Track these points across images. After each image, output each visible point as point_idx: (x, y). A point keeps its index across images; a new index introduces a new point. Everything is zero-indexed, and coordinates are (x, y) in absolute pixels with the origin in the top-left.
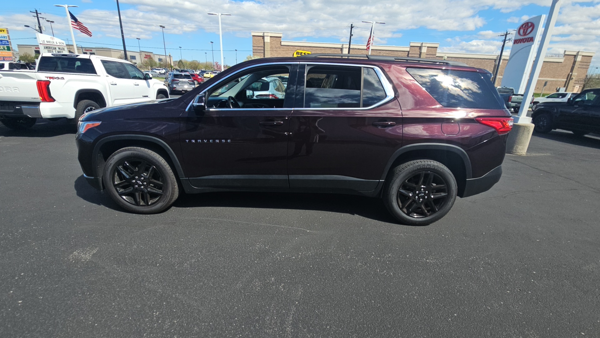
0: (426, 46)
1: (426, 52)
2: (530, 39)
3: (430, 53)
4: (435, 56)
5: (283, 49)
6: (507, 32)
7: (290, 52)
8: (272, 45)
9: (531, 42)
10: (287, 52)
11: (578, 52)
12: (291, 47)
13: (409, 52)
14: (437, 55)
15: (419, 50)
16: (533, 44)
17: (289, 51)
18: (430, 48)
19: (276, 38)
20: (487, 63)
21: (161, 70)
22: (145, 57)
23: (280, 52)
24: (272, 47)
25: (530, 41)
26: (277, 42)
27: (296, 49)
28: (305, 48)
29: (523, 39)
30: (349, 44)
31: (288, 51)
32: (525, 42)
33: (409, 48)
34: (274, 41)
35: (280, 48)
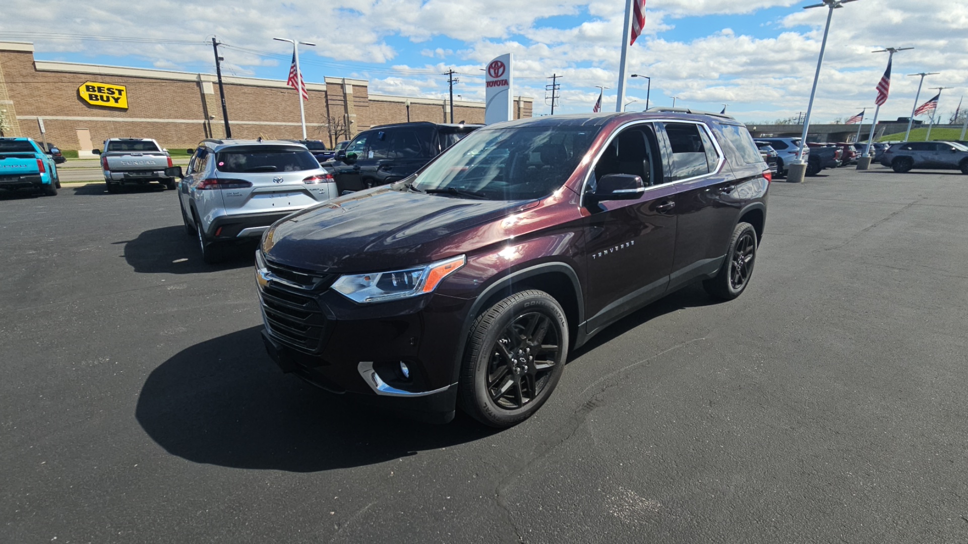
0: (350, 85)
1: (352, 92)
2: (504, 82)
3: (358, 94)
4: (367, 100)
5: (44, 80)
6: (451, 70)
7: (69, 86)
8: (9, 70)
9: (506, 86)
10: (57, 85)
11: (520, 97)
12: (67, 75)
13: (326, 92)
14: (369, 98)
15: (342, 90)
16: (509, 88)
17: (65, 84)
18: (357, 88)
19: (16, 54)
20: (434, 110)
23: (39, 85)
24: (9, 75)
25: (504, 85)
26: (22, 63)
27: (83, 80)
28: (107, 79)
29: (496, 81)
30: (217, 75)
31: (61, 84)
32: (499, 85)
33: (325, 86)
34: (11, 60)
35: (34, 76)
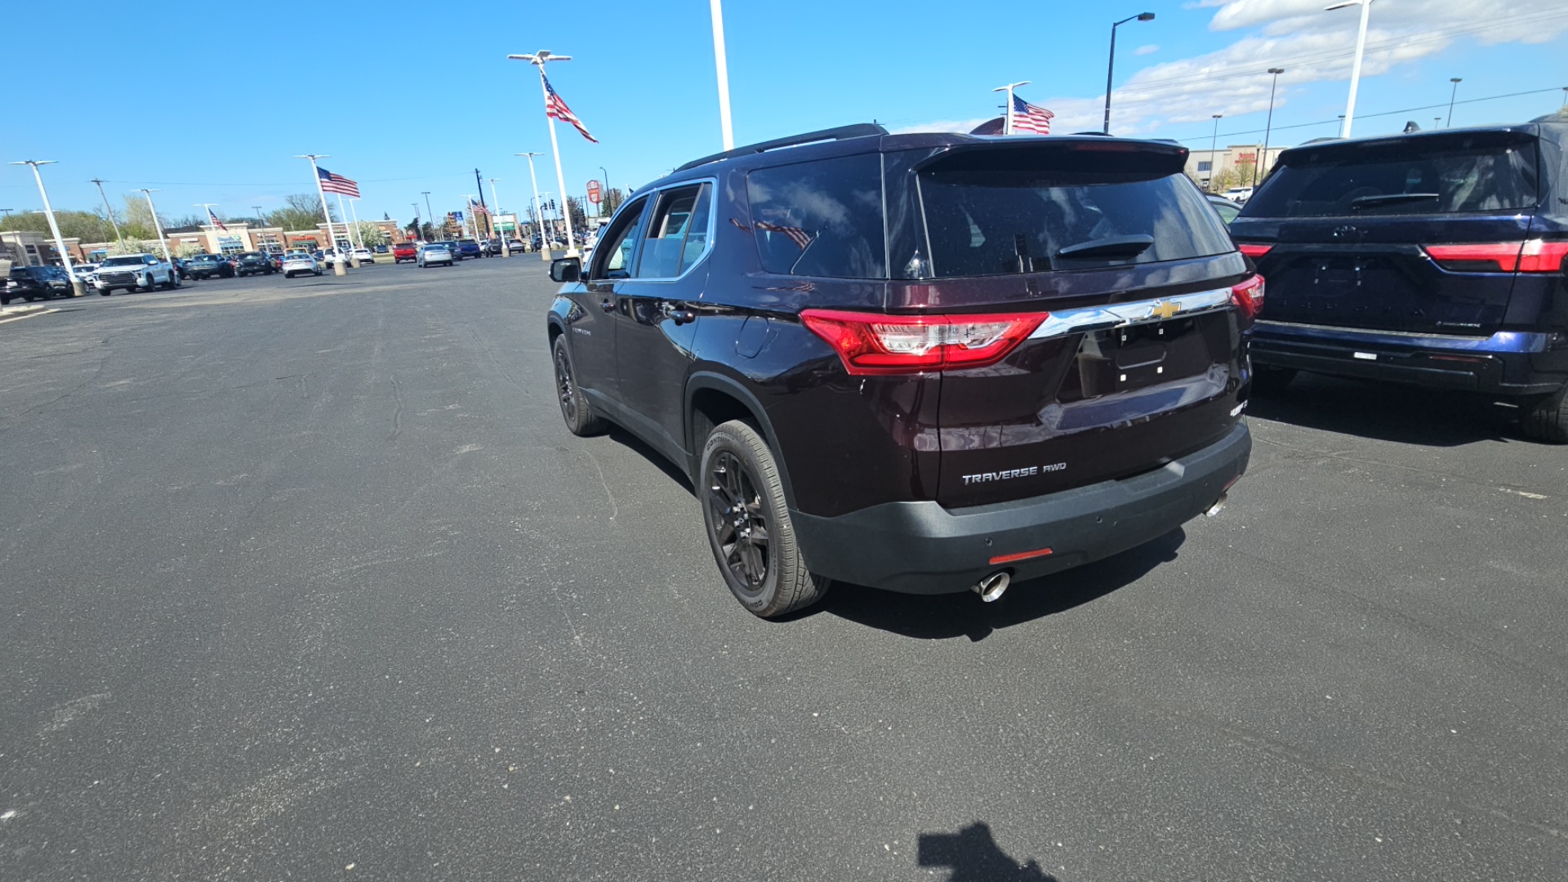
21: (1243, 192)
22: (1237, 159)
